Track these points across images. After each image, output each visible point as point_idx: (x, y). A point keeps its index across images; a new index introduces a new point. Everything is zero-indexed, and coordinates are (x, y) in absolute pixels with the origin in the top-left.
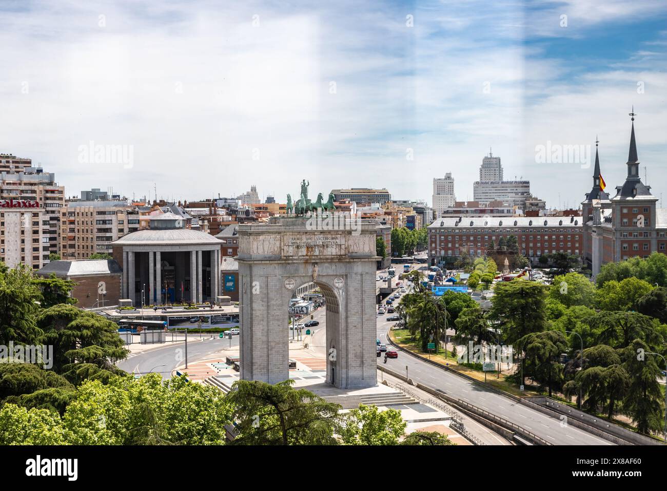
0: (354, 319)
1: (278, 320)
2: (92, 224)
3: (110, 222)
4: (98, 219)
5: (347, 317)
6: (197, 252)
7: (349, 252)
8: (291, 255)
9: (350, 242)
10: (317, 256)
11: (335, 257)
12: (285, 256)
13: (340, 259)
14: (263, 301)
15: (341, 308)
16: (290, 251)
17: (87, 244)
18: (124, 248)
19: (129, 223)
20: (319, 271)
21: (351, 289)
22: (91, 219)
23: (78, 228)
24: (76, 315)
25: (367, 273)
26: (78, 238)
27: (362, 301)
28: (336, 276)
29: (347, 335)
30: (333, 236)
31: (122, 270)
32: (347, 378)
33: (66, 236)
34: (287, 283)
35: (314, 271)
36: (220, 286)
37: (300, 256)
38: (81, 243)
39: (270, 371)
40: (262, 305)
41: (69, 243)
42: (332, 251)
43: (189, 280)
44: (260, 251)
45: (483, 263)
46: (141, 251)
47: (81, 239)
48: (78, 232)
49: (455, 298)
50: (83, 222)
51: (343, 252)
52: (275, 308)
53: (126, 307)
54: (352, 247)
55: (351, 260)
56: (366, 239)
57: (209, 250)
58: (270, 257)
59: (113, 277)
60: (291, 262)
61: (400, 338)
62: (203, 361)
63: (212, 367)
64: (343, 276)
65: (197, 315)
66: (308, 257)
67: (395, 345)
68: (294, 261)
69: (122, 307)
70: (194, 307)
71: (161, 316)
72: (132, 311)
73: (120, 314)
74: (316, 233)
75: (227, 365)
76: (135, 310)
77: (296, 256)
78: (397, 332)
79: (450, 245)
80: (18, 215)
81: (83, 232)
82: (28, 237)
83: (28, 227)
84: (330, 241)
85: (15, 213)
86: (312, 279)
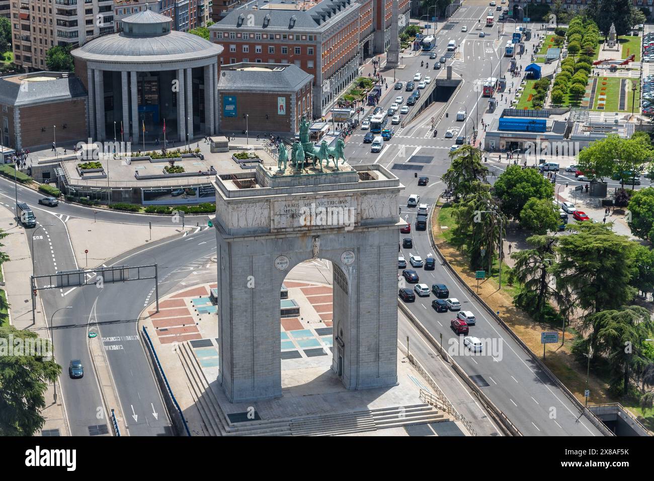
0: (367, 304)
1: (267, 310)
2: (50, 2)
5: (358, 301)
6: (185, 71)
7: (362, 218)
8: (284, 226)
9: (364, 206)
12: (276, 229)
14: (246, 287)
15: (351, 288)
16: (282, 222)
17: (46, 27)
18: (88, 63)
20: (321, 245)
21: (365, 266)
23: (33, 4)
25: (386, 244)
26: (34, 17)
27: (379, 280)
28: (345, 250)
29: (358, 322)
30: (341, 199)
31: (86, 93)
32: (358, 376)
33: (17, 12)
34: (279, 261)
37: (297, 227)
38: (38, 25)
39: (256, 372)
40: (245, 292)
41: (21, 23)
47: (37, 20)
48: (33, 10)
52: (262, 295)
53: (90, 163)
54: (367, 212)
55: (365, 230)
56: (387, 201)
57: (202, 66)
58: (255, 232)
59: (75, 102)
60: (283, 236)
61: (446, 227)
62: (181, 291)
63: (191, 310)
64: (354, 249)
65: (180, 186)
66: (307, 229)
67: (437, 250)
68: (288, 236)
69: (86, 164)
70: (178, 167)
71: (133, 188)
72: (98, 172)
73: (81, 178)
74: (317, 197)
75: (210, 304)
76: (102, 171)
77: (290, 228)
78: (443, 214)
81: (39, 11)
84: (338, 205)
86: (312, 256)
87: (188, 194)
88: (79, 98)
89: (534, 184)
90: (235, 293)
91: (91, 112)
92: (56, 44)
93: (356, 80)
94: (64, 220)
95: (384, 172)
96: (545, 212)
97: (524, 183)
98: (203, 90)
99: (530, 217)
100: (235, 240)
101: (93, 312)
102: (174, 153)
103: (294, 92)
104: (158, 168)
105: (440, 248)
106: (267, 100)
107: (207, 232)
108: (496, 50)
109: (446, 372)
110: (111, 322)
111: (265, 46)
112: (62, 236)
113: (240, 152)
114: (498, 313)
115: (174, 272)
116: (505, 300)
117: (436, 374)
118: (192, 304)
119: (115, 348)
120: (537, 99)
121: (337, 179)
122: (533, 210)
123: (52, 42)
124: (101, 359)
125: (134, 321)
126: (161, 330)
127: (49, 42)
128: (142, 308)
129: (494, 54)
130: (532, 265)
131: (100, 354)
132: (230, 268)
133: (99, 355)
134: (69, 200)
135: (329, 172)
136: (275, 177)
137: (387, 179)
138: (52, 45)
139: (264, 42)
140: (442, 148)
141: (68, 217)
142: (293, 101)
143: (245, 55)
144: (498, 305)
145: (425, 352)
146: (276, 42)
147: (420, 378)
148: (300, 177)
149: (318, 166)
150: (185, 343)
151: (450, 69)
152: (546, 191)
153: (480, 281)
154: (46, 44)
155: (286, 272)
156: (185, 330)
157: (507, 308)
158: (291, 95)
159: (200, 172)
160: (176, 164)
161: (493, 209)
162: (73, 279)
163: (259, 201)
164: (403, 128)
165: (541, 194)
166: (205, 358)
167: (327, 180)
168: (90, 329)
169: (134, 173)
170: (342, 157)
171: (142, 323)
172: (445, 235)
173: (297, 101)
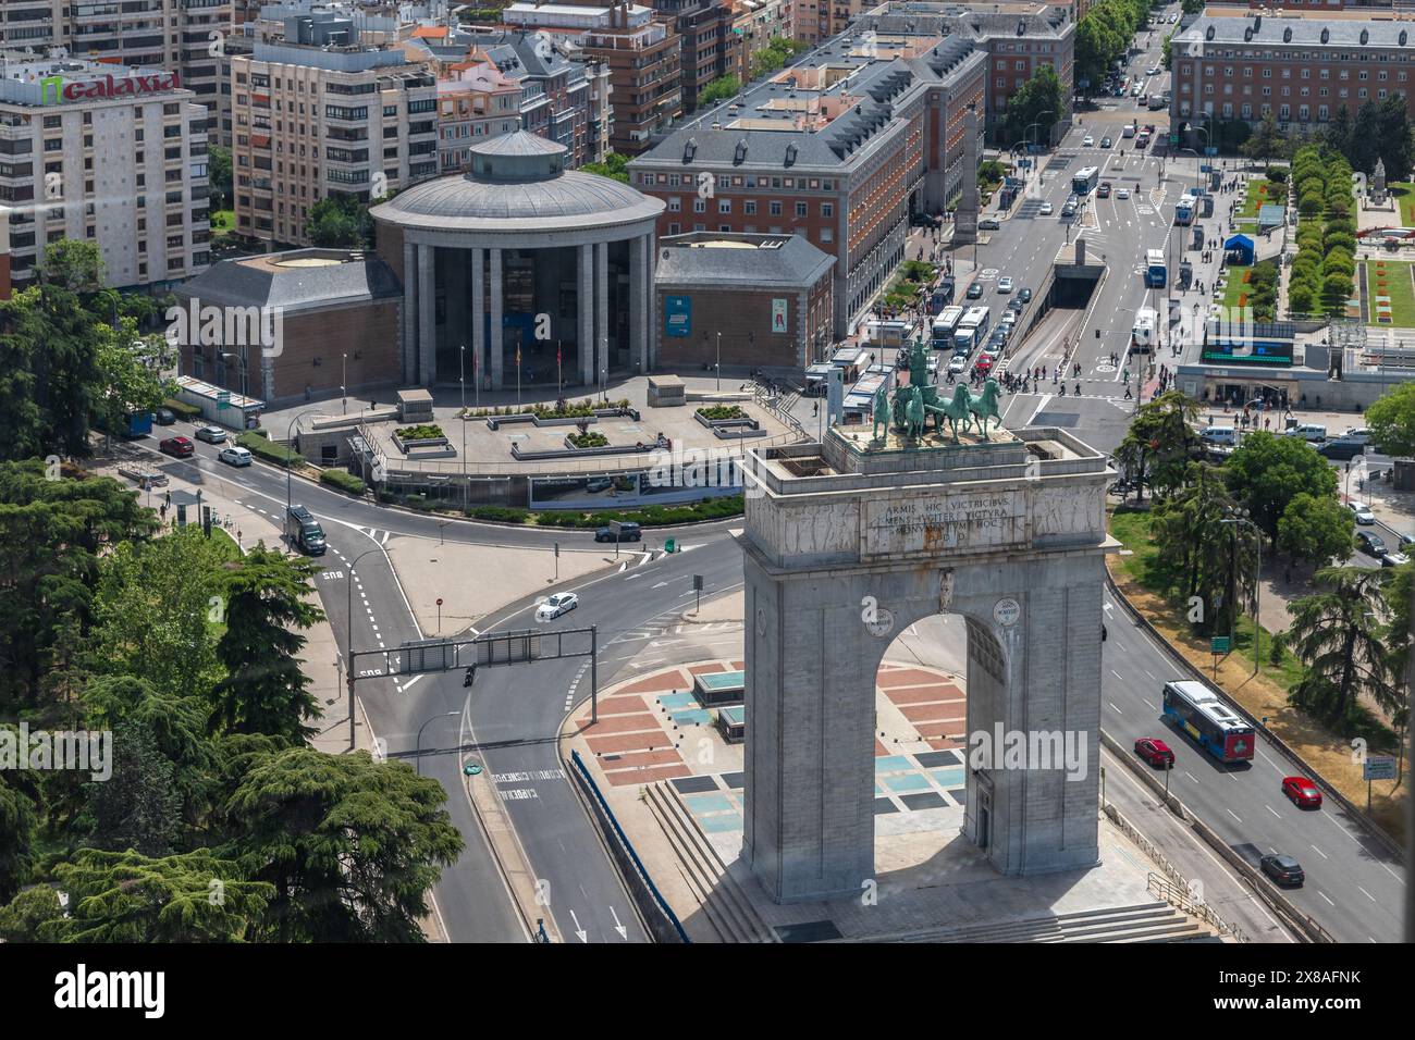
0: (1043, 704)
1: (848, 716)
2: (315, 113)
3: (363, 112)
4: (331, 103)
5: (1025, 697)
6: (595, 247)
7: (1034, 534)
8: (886, 549)
9: (1038, 509)
10: (952, 549)
11: (1001, 548)
12: (870, 555)
13: (1012, 551)
14: (810, 671)
15: (1011, 672)
16: (881, 542)
17: (304, 163)
18: (406, 232)
19: (409, 111)
20: (955, 586)
21: (1038, 628)
22: (313, 101)
23: (280, 118)
25: (1080, 585)
26: (280, 144)
27: (1065, 656)
28: (1001, 596)
30: (996, 497)
31: (400, 290)
32: (1023, 848)
33: (246, 133)
35: (943, 589)
37: (910, 552)
38: (289, 159)
40: (809, 680)
41: (254, 153)
42: (991, 534)
44: (806, 547)
46: (450, 246)
47: (286, 148)
48: (280, 128)
49: (1276, 459)
50: (291, 104)
51: (1019, 536)
52: (842, 686)
53: (419, 428)
54: (1044, 521)
55: (1040, 557)
56: (1081, 499)
58: (829, 561)
59: (377, 308)
60: (884, 570)
61: (1130, 552)
62: (633, 681)
63: (661, 717)
64: (1017, 594)
65: (604, 472)
66: (929, 555)
67: (1120, 596)
68: (893, 569)
69: (411, 429)
70: (594, 436)
71: (512, 476)
72: (437, 444)
73: (406, 457)
74: (950, 492)
75: (696, 706)
76: (445, 443)
77: (897, 553)
78: (1120, 525)
79: (1228, 89)
80: (129, 114)
81: (292, 131)
82: (155, 166)
83: (154, 142)
84: (989, 508)
85: (120, 110)
86: (939, 608)
87: (619, 488)
88: (387, 301)
89: (1301, 467)
90: (789, 683)
91: (410, 327)
92: (324, 195)
93: (902, 265)
94: (380, 540)
95: (1070, 443)
96: (1327, 521)
97: (1282, 465)
98: (628, 285)
99: (1298, 531)
100: (792, 577)
101: (467, 723)
102: (579, 408)
103: (803, 289)
104: (554, 436)
105: (1126, 593)
106: (752, 302)
107: (664, 563)
108: (1158, 209)
109: (1183, 838)
110: (506, 744)
111: (737, 200)
112: (382, 573)
113: (710, 406)
114: (1265, 720)
115: (613, 641)
116: (1271, 695)
117: (1163, 842)
118: (661, 706)
119: (521, 794)
120: (1260, 302)
121: (988, 457)
122: (1304, 517)
123: (316, 190)
124: (498, 817)
125: (551, 741)
126: (607, 759)
127: (310, 191)
128: (563, 715)
129: (1155, 217)
130: (1326, 625)
131: (494, 807)
132: (781, 632)
133: (491, 811)
134: (384, 500)
135: (970, 443)
136: (868, 453)
137: (1077, 457)
138: (316, 197)
139: (737, 192)
140: (1091, 397)
141: (387, 534)
142: (803, 308)
143: (699, 218)
144: (1259, 705)
145: (1136, 799)
146: (759, 192)
147: (1136, 852)
148: (918, 453)
149: (948, 431)
150: (661, 783)
151: (1081, 245)
152: (1324, 479)
153: (1219, 657)
154: (304, 195)
155: (887, 641)
156: (656, 758)
157: (1279, 711)
158: (798, 295)
159: (639, 444)
160: (591, 429)
161: (1240, 516)
162: (433, 658)
163: (839, 500)
164: (1009, 358)
165: (1315, 485)
166: (707, 815)
167: (968, 460)
168: (466, 758)
169: (510, 448)
170: (996, 415)
171: (568, 746)
172: (1131, 568)
173: (810, 307)
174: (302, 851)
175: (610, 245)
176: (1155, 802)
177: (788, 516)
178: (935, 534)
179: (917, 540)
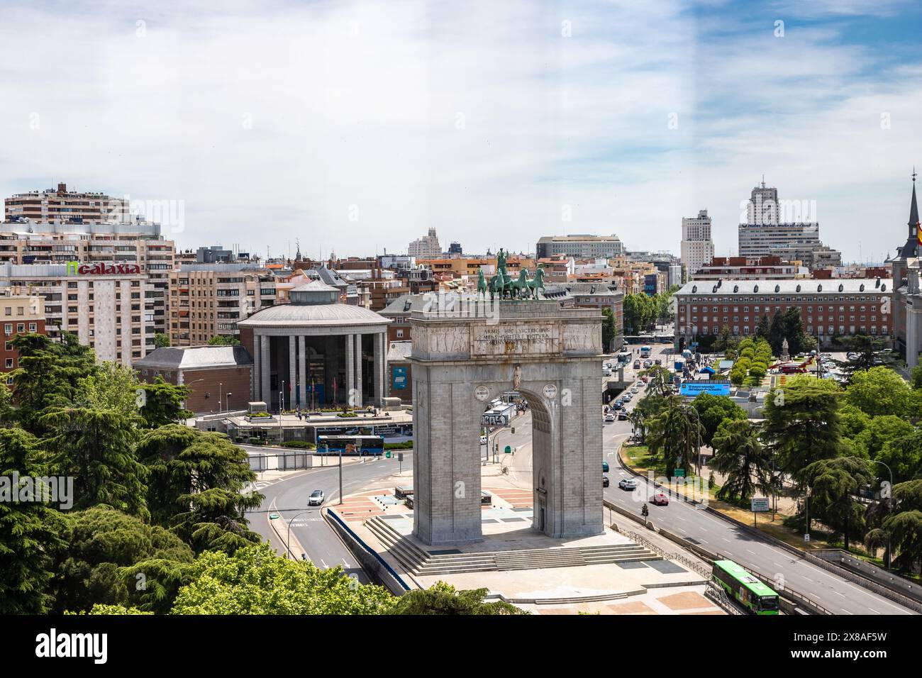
0: (571, 442)
1: (466, 443)
2: (211, 295)
3: (236, 292)
4: (220, 288)
5: (561, 439)
6: (355, 336)
7: (564, 349)
8: (484, 353)
9: (565, 335)
10: (519, 354)
11: (546, 355)
12: (475, 355)
13: (552, 358)
14: (445, 417)
15: (554, 426)
16: (482, 348)
17: (206, 322)
18: (255, 329)
19: (261, 294)
20: (522, 375)
22: (211, 289)
23: (194, 300)
24: (191, 439)
25: (590, 378)
26: (194, 314)
27: (583, 417)
28: (547, 382)
29: (561, 463)
30: (543, 327)
31: (252, 361)
32: (562, 523)
33: (176, 311)
34: (479, 391)
35: (515, 376)
36: (386, 383)
37: (497, 355)
38: (197, 321)
39: (455, 512)
40: (445, 422)
41: (180, 321)
42: (541, 348)
43: (344, 374)
44: (442, 348)
45: (751, 346)
46: (278, 335)
47: (197, 316)
48: (193, 306)
49: (713, 403)
50: (199, 292)
51: (556, 349)
52: (462, 427)
53: (258, 413)
54: (569, 342)
55: (567, 361)
57: (372, 333)
58: (454, 357)
59: (240, 370)
60: (483, 363)
61: (636, 458)
62: (363, 493)
63: (376, 502)
64: (555, 381)
65: (354, 425)
66: (507, 356)
67: (628, 469)
68: (488, 362)
69: (254, 413)
71: (306, 427)
72: (267, 419)
73: (251, 423)
74: (518, 324)
75: (396, 499)
76: (271, 418)
77: (490, 355)
78: (631, 450)
79: (705, 319)
80: (113, 284)
81: (200, 306)
82: (126, 314)
83: (126, 301)
84: (539, 333)
85: (107, 282)
86: (513, 386)
87: (363, 434)
88: (244, 366)
89: (726, 408)
90: (434, 423)
91: (257, 381)
97: (716, 407)
100: (435, 364)
101: (273, 506)
105: (632, 469)
107: (385, 461)
109: (653, 536)
110: (293, 510)
118: (377, 499)
119: (299, 525)
121: (538, 307)
123: (212, 336)
126: (348, 514)
131: (284, 528)
133: (282, 530)
145: (629, 525)
150: (374, 517)
151: (622, 372)
154: (206, 339)
156: (372, 514)
160: (348, 412)
163: (459, 323)
168: (271, 514)
170: (542, 287)
172: (636, 462)
174: (169, 467)
175: (362, 335)
176: (638, 525)
177: (433, 332)
178: (510, 346)
179: (501, 349)
